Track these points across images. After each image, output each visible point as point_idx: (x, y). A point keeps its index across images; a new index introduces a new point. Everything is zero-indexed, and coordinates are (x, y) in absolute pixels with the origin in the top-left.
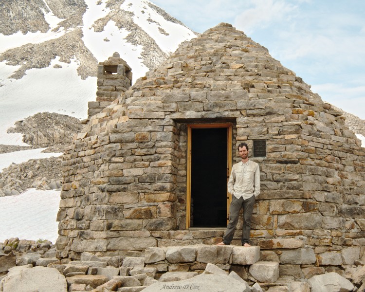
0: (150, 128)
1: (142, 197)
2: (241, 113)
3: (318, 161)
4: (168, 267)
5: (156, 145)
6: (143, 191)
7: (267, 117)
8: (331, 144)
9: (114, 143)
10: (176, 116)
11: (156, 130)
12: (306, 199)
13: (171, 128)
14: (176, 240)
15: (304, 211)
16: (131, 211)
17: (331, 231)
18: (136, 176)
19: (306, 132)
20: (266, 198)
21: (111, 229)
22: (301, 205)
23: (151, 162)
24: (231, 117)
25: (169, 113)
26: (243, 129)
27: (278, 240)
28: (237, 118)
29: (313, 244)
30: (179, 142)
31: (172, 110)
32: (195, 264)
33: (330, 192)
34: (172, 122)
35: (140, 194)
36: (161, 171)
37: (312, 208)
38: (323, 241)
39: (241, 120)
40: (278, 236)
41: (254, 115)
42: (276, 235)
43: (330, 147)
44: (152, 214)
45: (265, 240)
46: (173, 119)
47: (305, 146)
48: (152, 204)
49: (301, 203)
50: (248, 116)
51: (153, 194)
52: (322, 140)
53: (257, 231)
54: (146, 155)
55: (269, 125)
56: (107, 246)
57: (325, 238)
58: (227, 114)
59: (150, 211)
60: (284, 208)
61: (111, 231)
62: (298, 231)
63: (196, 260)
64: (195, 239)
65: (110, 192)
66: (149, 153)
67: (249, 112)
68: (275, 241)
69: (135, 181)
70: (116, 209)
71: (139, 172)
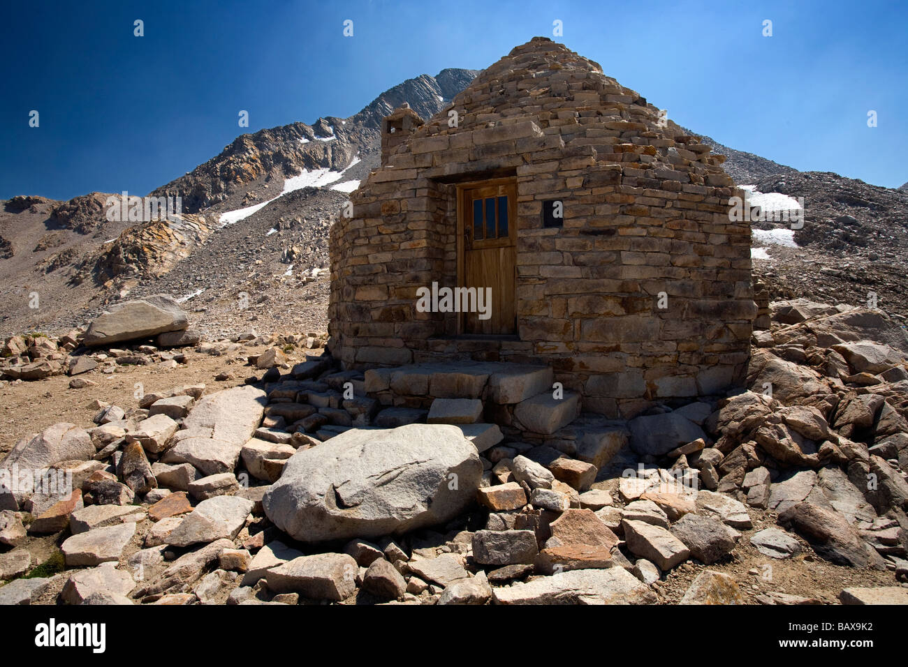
0: (398, 195)
1: (392, 292)
2: (523, 159)
3: (652, 230)
4: (393, 400)
5: (408, 219)
6: (393, 284)
7: (565, 161)
8: (680, 200)
10: (434, 173)
11: (407, 196)
12: (629, 293)
13: (425, 192)
14: (435, 353)
15: (624, 313)
16: (381, 310)
17: (678, 344)
18: (384, 263)
19: (633, 182)
20: (563, 293)
21: (358, 335)
22: (619, 303)
23: (401, 243)
24: (509, 167)
25: (422, 170)
26: (526, 183)
27: (583, 358)
28: (518, 168)
29: (641, 365)
30: (445, 211)
31: (426, 165)
32: (428, 398)
33: (676, 280)
34: (425, 184)
35: (390, 288)
36: (414, 254)
37: (640, 307)
38: (660, 359)
39: (524, 170)
40: (582, 352)
41: (543, 161)
42: (578, 350)
43: (679, 205)
44: (404, 315)
45: (561, 358)
46: (427, 178)
47: (630, 205)
48: (404, 302)
49: (620, 300)
50: (534, 162)
51: (406, 287)
52: (660, 193)
53: (548, 343)
54: (395, 233)
55: (566, 174)
56: (355, 356)
57: (662, 356)
58: (505, 163)
59: (402, 311)
60: (591, 309)
61: (358, 337)
62: (614, 345)
63: (429, 393)
64: (462, 352)
65: (356, 286)
66: (399, 230)
67: (536, 156)
68: (576, 359)
69: (383, 271)
70: (362, 308)
71: (386, 257)
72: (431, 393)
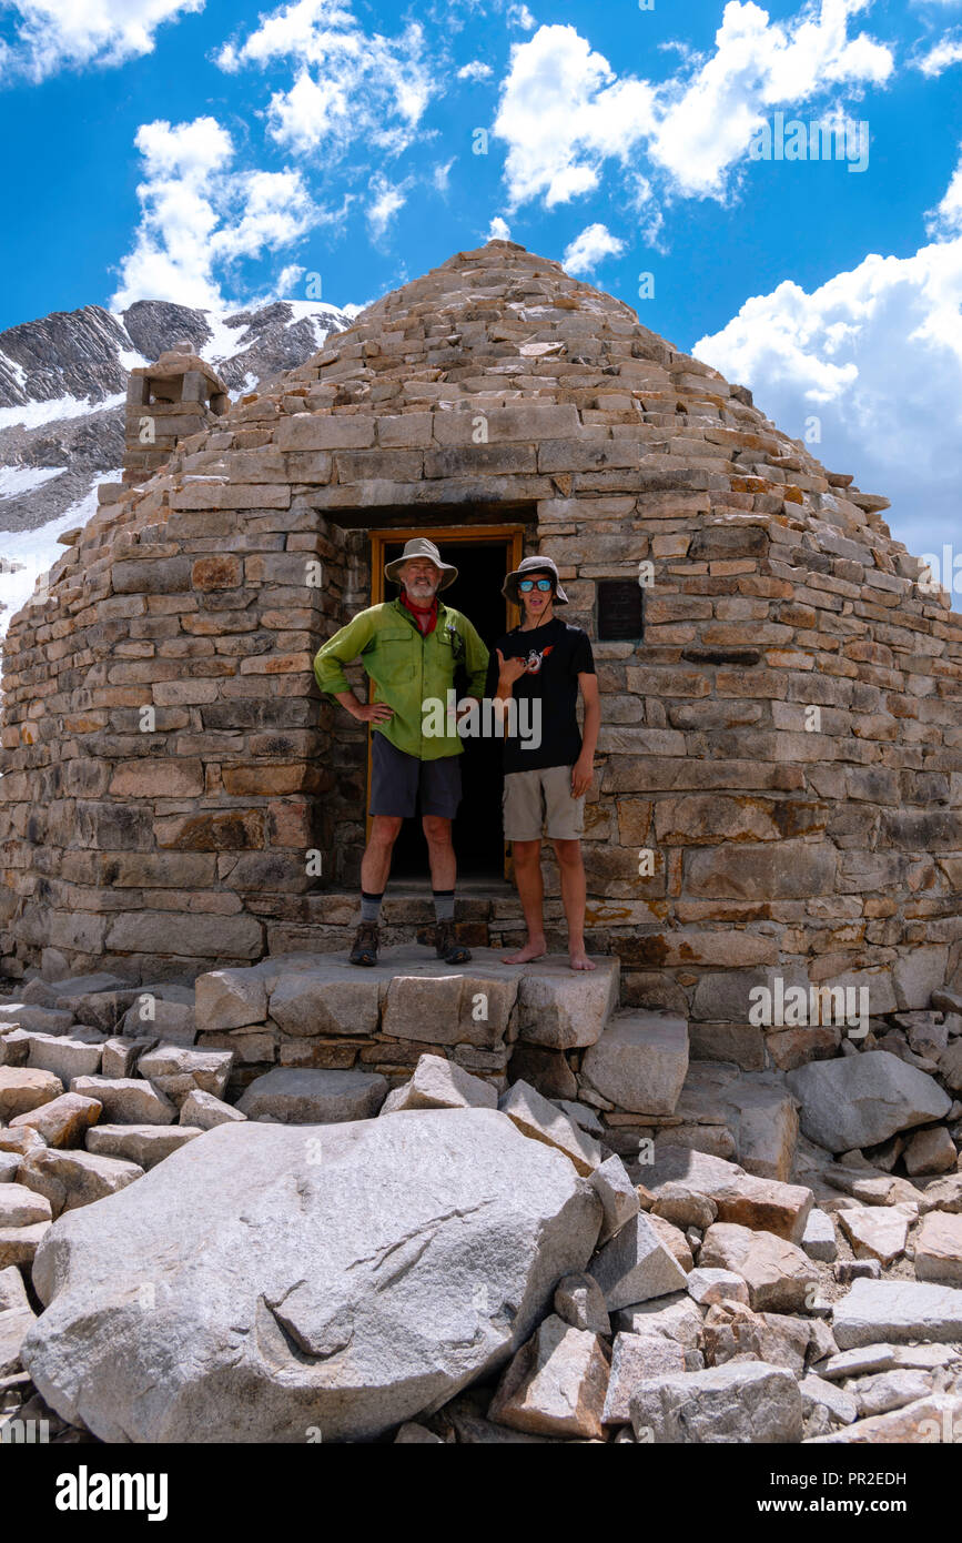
0: (241, 543)
1: (215, 778)
2: (554, 484)
3: (824, 658)
4: (277, 1050)
5: (262, 600)
6: (217, 758)
7: (648, 498)
8: (864, 600)
9: (127, 593)
10: (331, 498)
11: (261, 548)
12: (787, 791)
13: (311, 541)
14: (326, 928)
15: (778, 836)
16: (182, 821)
17: (865, 901)
18: (194, 706)
19: (787, 556)
20: (644, 788)
21: (116, 884)
22: (770, 815)
23: (242, 658)
24: (519, 501)
25: (305, 488)
26: (560, 540)
27: (687, 936)
28: (540, 505)
29: (805, 949)
30: (343, 591)
31: (316, 479)
32: (378, 1042)
33: (861, 765)
34: (313, 520)
35: (209, 767)
36: (277, 688)
37: (806, 822)
38: (837, 935)
39: (557, 509)
40: (684, 922)
41: (600, 493)
42: (676, 917)
43: (863, 609)
44: (245, 835)
45: (637, 936)
46: (317, 510)
47: (785, 602)
48: (246, 801)
49: (771, 807)
50: (579, 494)
51: (252, 767)
52: (836, 584)
53: (608, 903)
54: (226, 633)
55: (652, 526)
56: (105, 937)
57: (842, 928)
58: (505, 488)
59: (241, 825)
60: (707, 825)
61: (116, 889)
62: (757, 905)
63: (379, 1028)
64: (393, 925)
65: (113, 760)
66: (236, 628)
67: (583, 481)
68: (673, 939)
69: (190, 723)
70: (130, 816)
71: (204, 691)
72: (387, 1028)
